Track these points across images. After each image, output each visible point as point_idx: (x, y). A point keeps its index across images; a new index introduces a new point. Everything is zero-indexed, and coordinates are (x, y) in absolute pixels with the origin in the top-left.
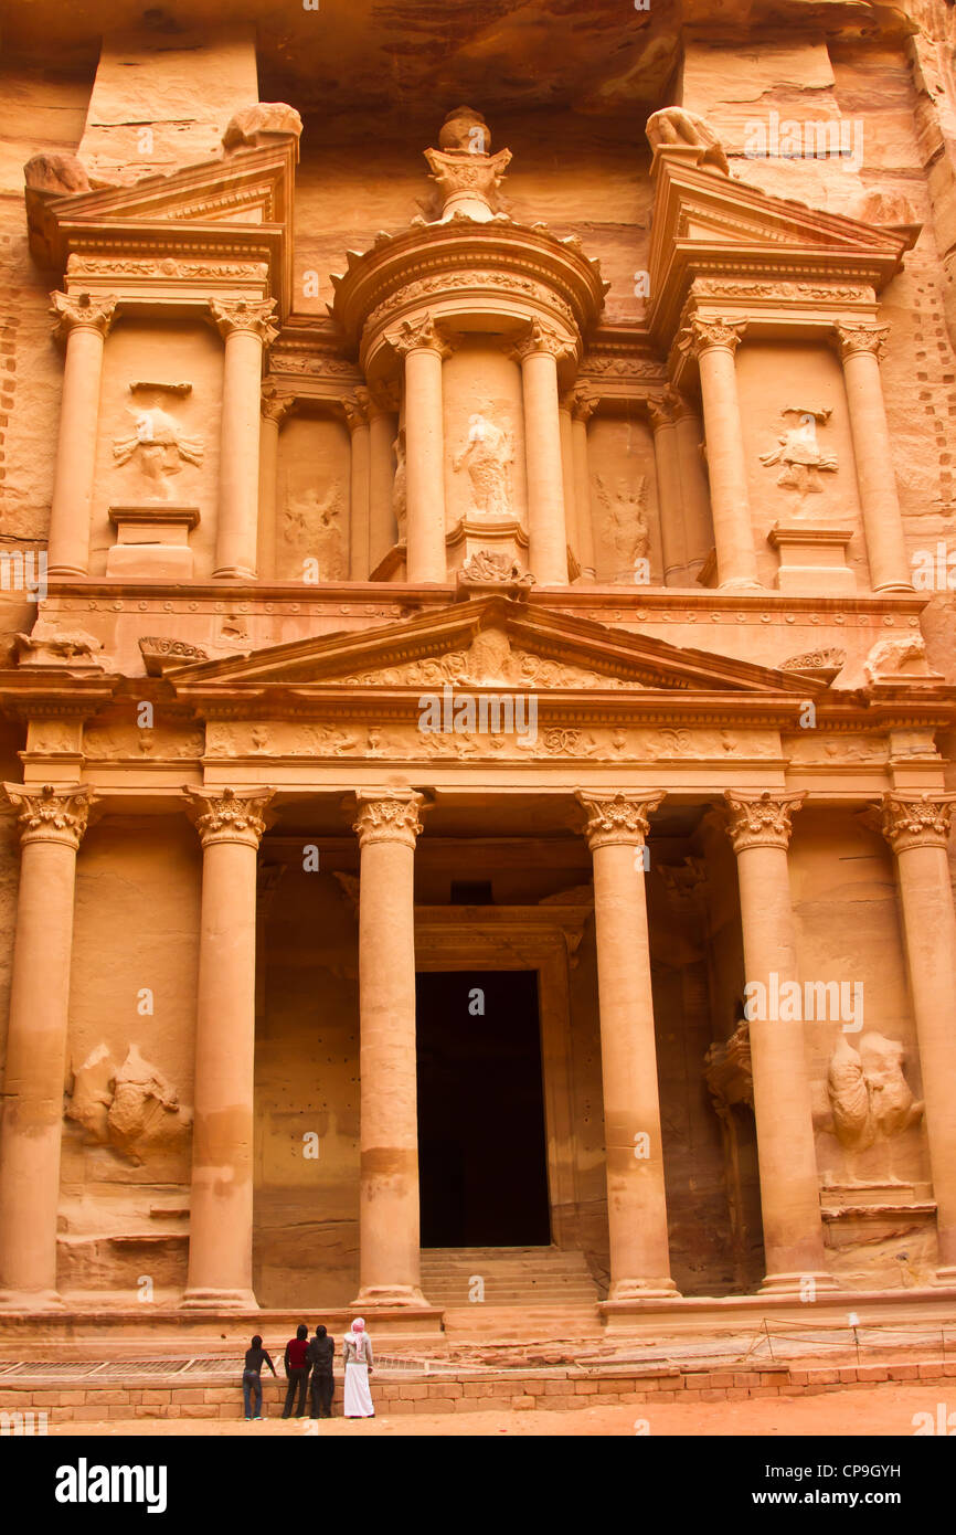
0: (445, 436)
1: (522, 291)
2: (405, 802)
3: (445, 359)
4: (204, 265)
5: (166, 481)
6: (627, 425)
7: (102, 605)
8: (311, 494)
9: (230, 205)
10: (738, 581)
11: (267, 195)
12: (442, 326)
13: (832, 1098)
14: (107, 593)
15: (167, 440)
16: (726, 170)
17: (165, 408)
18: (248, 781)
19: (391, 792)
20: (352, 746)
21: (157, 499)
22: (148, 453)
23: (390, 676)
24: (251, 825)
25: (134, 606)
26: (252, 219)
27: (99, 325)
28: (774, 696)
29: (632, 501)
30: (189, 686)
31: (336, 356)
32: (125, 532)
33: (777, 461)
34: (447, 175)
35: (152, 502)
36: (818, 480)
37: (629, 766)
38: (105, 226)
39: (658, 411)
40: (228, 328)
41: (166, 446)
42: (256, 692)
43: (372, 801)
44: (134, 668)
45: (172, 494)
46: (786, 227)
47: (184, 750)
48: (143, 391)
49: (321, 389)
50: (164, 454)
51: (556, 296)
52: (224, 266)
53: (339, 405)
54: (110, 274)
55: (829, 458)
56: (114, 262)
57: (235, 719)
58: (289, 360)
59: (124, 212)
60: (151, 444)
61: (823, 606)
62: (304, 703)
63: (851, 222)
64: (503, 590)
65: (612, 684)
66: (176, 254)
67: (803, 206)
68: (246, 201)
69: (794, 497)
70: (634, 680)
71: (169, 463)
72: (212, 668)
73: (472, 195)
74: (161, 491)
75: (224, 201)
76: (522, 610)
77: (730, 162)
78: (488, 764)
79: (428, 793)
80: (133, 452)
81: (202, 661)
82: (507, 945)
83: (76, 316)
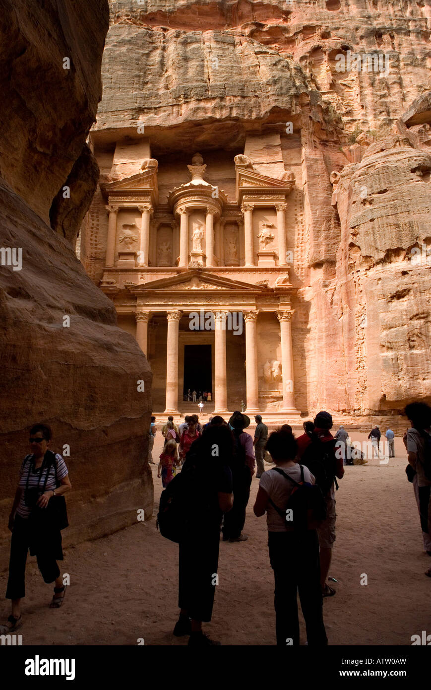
0: (189, 233)
1: (205, 200)
2: (177, 313)
3: (189, 217)
4: (137, 198)
5: (130, 246)
6: (233, 226)
7: (117, 273)
8: (164, 244)
9: (142, 184)
10: (248, 264)
11: (151, 181)
12: (187, 208)
13: (264, 373)
14: (117, 271)
16: (252, 168)
17: (130, 229)
18: (146, 310)
19: (173, 311)
21: (128, 250)
22: (126, 240)
23: (174, 288)
24: (146, 318)
25: (123, 273)
26: (147, 187)
27: (115, 212)
28: (253, 290)
29: (233, 243)
30: (133, 291)
31: (168, 213)
32: (122, 257)
33: (260, 236)
34: (192, 171)
35: (127, 251)
36: (268, 241)
37: (223, 305)
38: (116, 190)
39: (239, 223)
40: (143, 212)
41: (130, 238)
42: (146, 292)
43: (170, 314)
44: (122, 287)
45: (131, 249)
46: (265, 182)
47: (133, 303)
48: (125, 226)
49: (166, 220)
50: (129, 240)
52: (141, 198)
53: (170, 224)
54: (117, 200)
55: (272, 235)
56: (118, 198)
57: (143, 297)
58: (159, 214)
59: (120, 187)
60: (127, 238)
61: (267, 270)
62: (156, 294)
63: (279, 180)
64: (197, 269)
65: (219, 288)
66: (131, 196)
67: (269, 177)
68: (145, 183)
69: (264, 244)
70: (224, 287)
71: (131, 242)
72: (138, 287)
73: (198, 175)
74: (129, 248)
76: (201, 273)
77: (254, 166)
78: (193, 305)
79: (182, 311)
80: (123, 240)
81: (135, 285)
82: (205, 339)
83: (110, 210)
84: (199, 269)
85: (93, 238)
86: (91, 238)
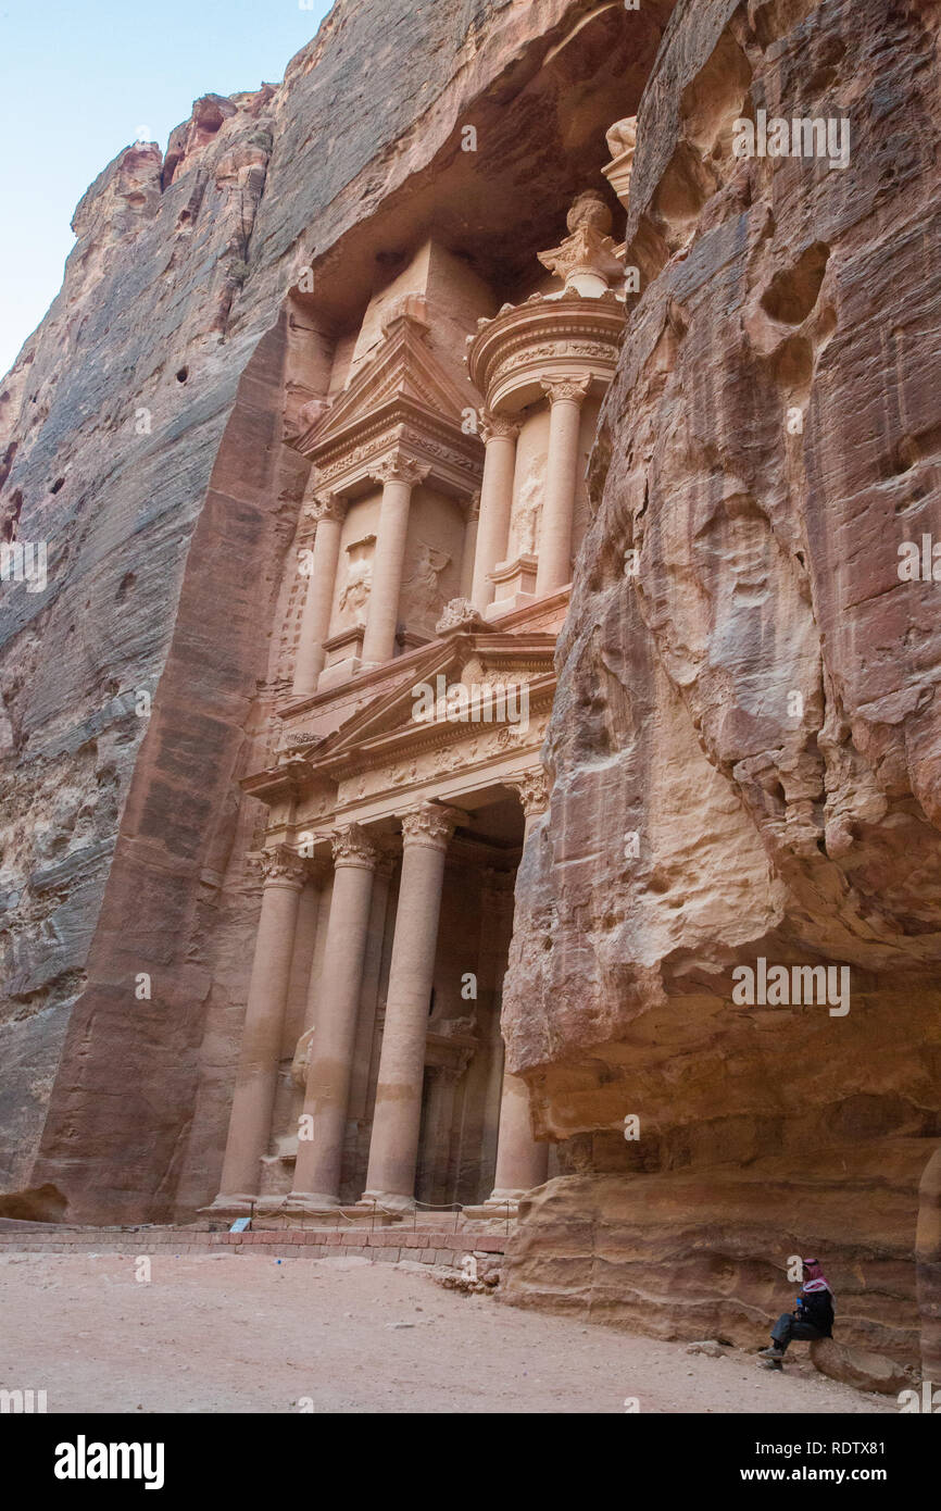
1: (541, 357)
2: (418, 813)
4: (371, 443)
5: (356, 611)
7: (307, 715)
9: (387, 388)
11: (404, 369)
14: (307, 707)
15: (355, 582)
17: (363, 557)
18: (343, 822)
19: (416, 807)
20: (402, 779)
21: (350, 626)
22: (350, 596)
25: (320, 710)
27: (328, 515)
30: (318, 762)
32: (329, 658)
35: (348, 629)
37: (541, 745)
38: (322, 444)
40: (380, 484)
41: (358, 586)
42: (345, 755)
43: (404, 818)
45: (357, 621)
48: (352, 549)
50: (357, 592)
51: (574, 342)
52: (383, 437)
54: (333, 474)
57: (350, 776)
59: (330, 428)
60: (349, 589)
62: (373, 754)
64: (459, 628)
66: (359, 443)
68: (394, 380)
71: (359, 598)
72: (324, 745)
74: (353, 619)
75: (382, 387)
78: (465, 770)
79: (435, 801)
80: (345, 598)
81: (317, 742)
83: (315, 515)
84: (464, 627)
85: (293, 619)
86: (285, 621)
